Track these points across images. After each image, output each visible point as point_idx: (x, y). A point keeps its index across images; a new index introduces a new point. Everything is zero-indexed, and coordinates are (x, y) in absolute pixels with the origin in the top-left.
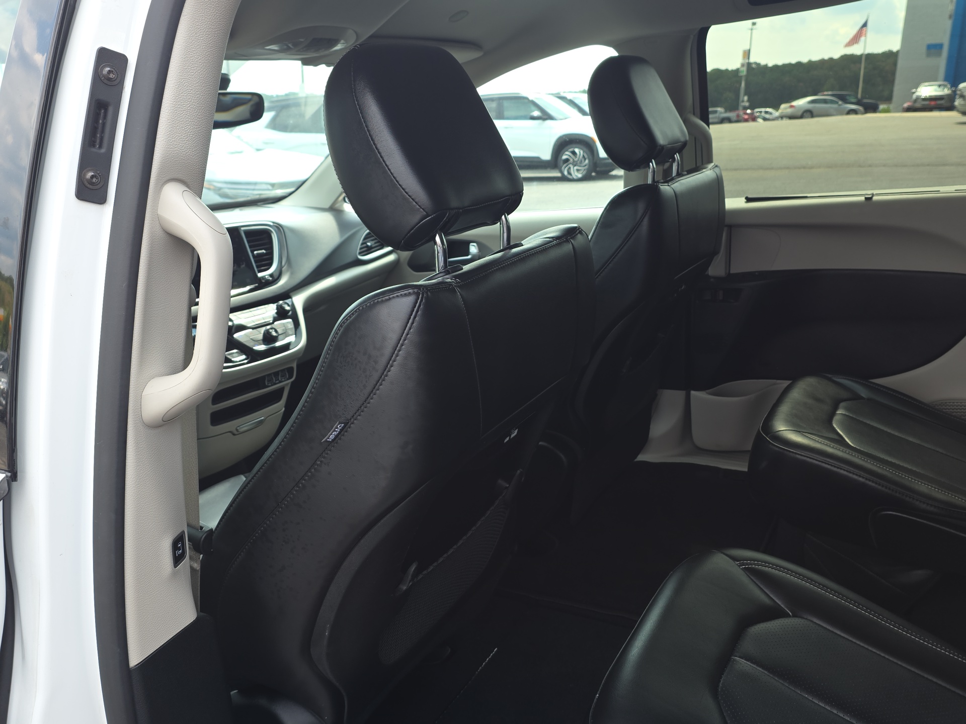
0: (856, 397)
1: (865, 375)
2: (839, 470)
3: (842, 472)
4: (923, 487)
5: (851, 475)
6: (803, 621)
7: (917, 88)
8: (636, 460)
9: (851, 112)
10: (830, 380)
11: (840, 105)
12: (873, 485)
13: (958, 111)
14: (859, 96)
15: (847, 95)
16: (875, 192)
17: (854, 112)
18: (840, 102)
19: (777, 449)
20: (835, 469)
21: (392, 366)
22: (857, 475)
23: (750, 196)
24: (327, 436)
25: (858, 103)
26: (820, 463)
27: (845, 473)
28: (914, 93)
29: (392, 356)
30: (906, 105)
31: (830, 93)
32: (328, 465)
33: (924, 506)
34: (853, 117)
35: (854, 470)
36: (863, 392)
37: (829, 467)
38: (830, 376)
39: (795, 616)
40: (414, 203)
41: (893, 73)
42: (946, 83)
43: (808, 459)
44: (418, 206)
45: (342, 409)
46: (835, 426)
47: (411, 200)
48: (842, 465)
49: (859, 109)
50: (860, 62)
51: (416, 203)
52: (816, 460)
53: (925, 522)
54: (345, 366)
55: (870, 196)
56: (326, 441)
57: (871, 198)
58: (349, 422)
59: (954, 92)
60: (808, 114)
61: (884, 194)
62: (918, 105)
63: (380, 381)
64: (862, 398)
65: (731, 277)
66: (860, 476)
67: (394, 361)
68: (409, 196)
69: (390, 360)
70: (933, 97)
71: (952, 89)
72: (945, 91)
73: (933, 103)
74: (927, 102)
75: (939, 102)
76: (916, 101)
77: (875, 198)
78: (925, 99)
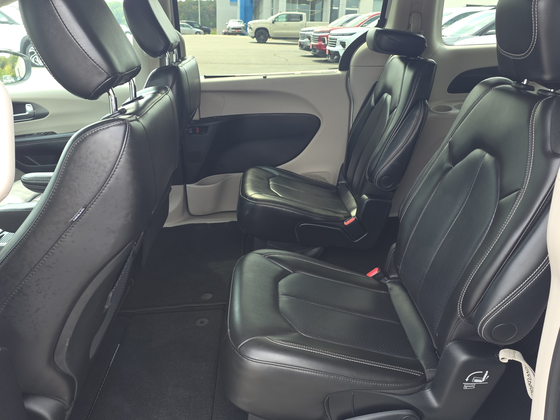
0: (274, 176)
1: (274, 166)
2: (282, 209)
3: (283, 209)
4: (316, 210)
5: (287, 210)
6: (298, 273)
7: (228, 22)
8: (163, 227)
9: (197, 33)
10: (261, 169)
11: (191, 28)
12: (297, 213)
13: (249, 36)
14: (200, 24)
15: (194, 23)
16: (267, 74)
17: (200, 33)
18: (191, 27)
19: (253, 204)
20: (280, 208)
21: (116, 168)
22: (289, 209)
23: (206, 75)
24: (73, 218)
25: (200, 28)
26: (273, 207)
27: (285, 209)
28: (227, 24)
29: (116, 162)
30: (224, 31)
31: (185, 21)
32: (72, 236)
33: (317, 219)
34: (198, 35)
35: (288, 207)
36: (276, 173)
37: (277, 208)
38: (260, 167)
39: (294, 273)
40: (101, 69)
41: (215, 13)
42: (241, 20)
43: (268, 206)
44: (103, 71)
45: (82, 199)
46: (272, 189)
47: (99, 67)
48: (283, 206)
49: (201, 32)
50: (197, 5)
51: (102, 69)
52: (272, 206)
53: (318, 225)
54: (81, 172)
55: (265, 76)
56: (72, 221)
57: (266, 77)
58: (87, 207)
59: (246, 26)
61: (272, 74)
62: (230, 31)
63: (109, 178)
64: (277, 176)
65: (202, 120)
66: (291, 210)
67: (118, 165)
68: (97, 64)
69: (115, 164)
70: (237, 27)
71: (245, 24)
72: (241, 25)
73: (237, 31)
74: (234, 30)
75: (239, 31)
76: (228, 29)
77: (267, 77)
78: (233, 29)
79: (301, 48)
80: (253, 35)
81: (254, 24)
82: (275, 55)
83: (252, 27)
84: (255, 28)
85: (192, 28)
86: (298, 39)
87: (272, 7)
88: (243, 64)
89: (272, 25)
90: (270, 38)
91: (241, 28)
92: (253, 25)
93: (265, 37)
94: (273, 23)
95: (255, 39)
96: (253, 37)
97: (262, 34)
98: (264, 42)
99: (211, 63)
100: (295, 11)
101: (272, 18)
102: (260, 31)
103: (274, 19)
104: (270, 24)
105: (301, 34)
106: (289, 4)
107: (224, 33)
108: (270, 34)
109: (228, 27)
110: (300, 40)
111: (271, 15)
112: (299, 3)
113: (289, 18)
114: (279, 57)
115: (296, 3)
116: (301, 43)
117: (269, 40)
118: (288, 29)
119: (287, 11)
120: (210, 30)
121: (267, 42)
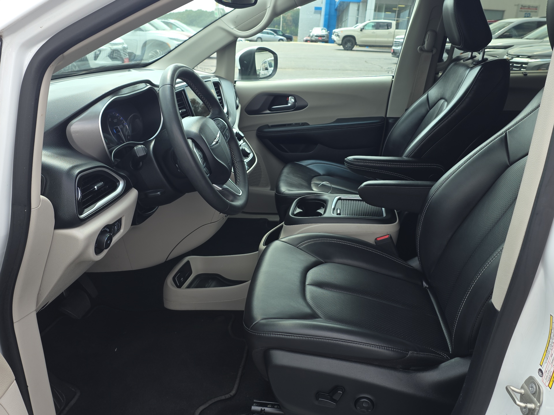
7: (312, 29)
9: (280, 40)
13: (336, 43)
15: (277, 31)
17: (282, 40)
18: (275, 34)
25: (283, 35)
28: (311, 32)
30: (305, 39)
34: (281, 42)
42: (325, 28)
49: (284, 39)
59: (331, 34)
60: (260, 39)
62: (313, 39)
70: (320, 35)
71: (328, 32)
72: (324, 32)
73: (320, 38)
74: (317, 38)
75: (323, 38)
76: (312, 37)
77: (528, 75)
78: (316, 36)
79: (394, 56)
80: (340, 42)
81: (342, 31)
82: (366, 62)
83: (339, 34)
84: (342, 35)
85: (275, 36)
86: (391, 47)
87: (358, 15)
88: (339, 70)
89: (360, 33)
90: (357, 45)
91: (325, 35)
92: (340, 32)
93: (352, 45)
94: (361, 30)
95: (341, 46)
96: (339, 45)
97: (349, 41)
98: (351, 49)
99: (308, 69)
100: (381, 19)
101: (360, 25)
102: (348, 38)
103: (362, 27)
104: (358, 31)
105: (395, 42)
106: (375, 12)
107: (305, 41)
108: (357, 41)
109: (311, 35)
110: (393, 48)
111: (356, 22)
112: (385, 12)
113: (378, 26)
114: (371, 64)
115: (382, 12)
116: (395, 50)
117: (355, 48)
118: (377, 36)
119: (374, 19)
120: (292, 37)
121: (354, 49)
